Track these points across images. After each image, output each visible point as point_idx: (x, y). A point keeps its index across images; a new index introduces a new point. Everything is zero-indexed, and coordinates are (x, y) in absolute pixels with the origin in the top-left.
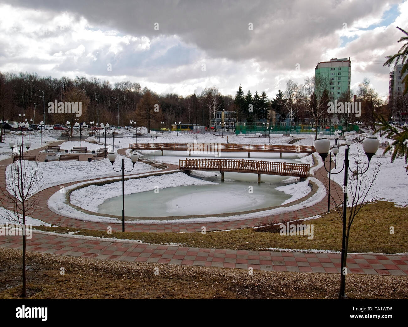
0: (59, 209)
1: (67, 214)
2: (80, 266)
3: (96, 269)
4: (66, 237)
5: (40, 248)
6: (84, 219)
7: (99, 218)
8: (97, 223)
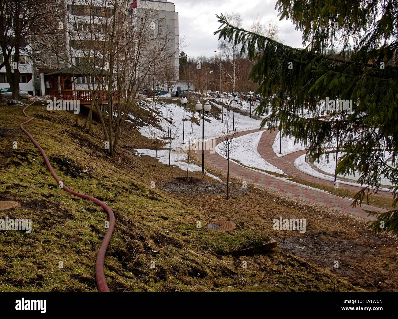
0: (299, 165)
1: (303, 170)
2: (270, 195)
3: (279, 199)
4: (278, 179)
5: (258, 182)
6: (313, 175)
7: (324, 176)
8: (321, 179)
